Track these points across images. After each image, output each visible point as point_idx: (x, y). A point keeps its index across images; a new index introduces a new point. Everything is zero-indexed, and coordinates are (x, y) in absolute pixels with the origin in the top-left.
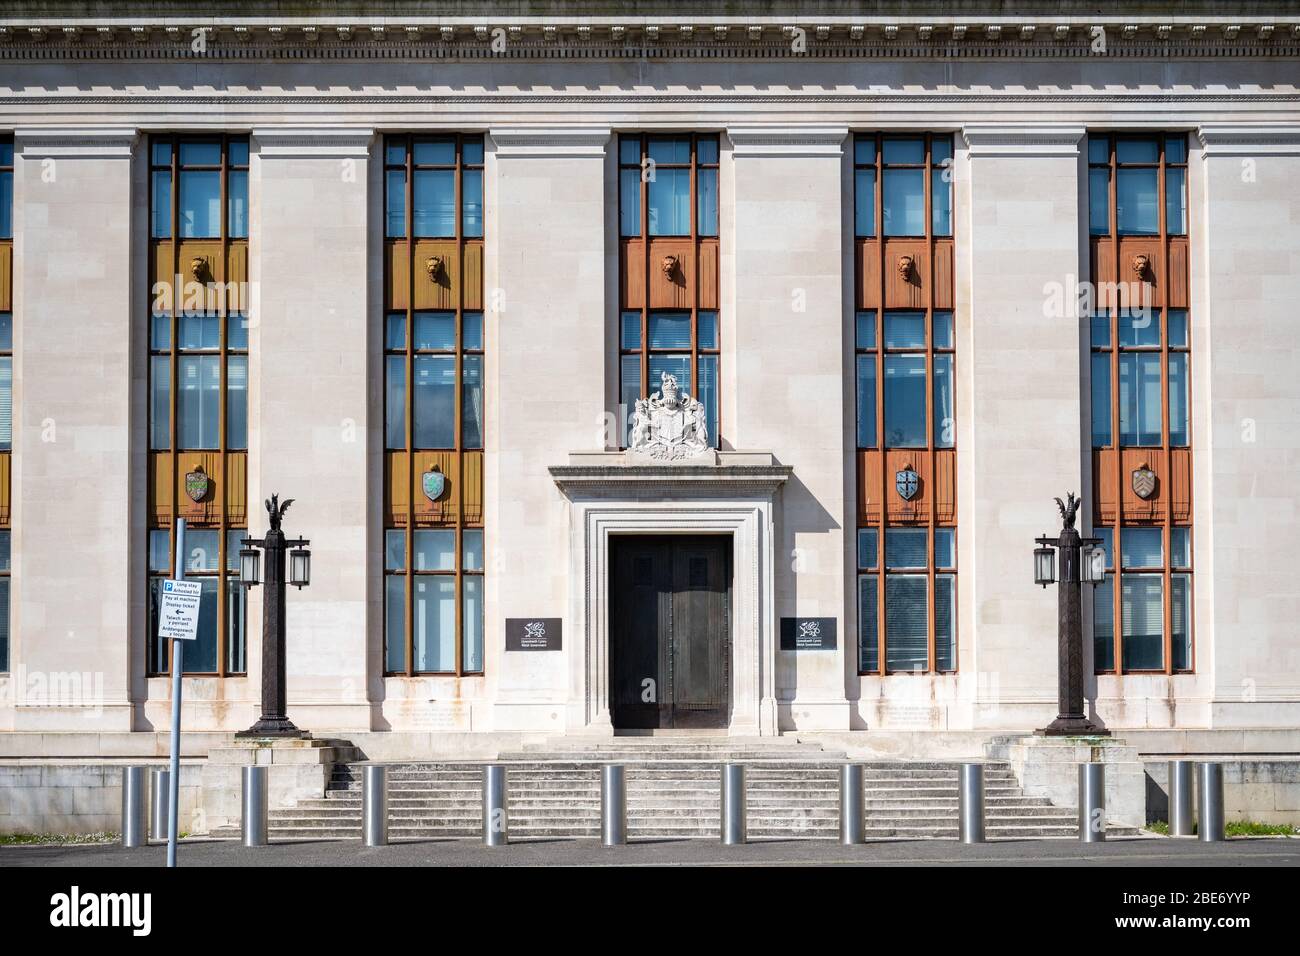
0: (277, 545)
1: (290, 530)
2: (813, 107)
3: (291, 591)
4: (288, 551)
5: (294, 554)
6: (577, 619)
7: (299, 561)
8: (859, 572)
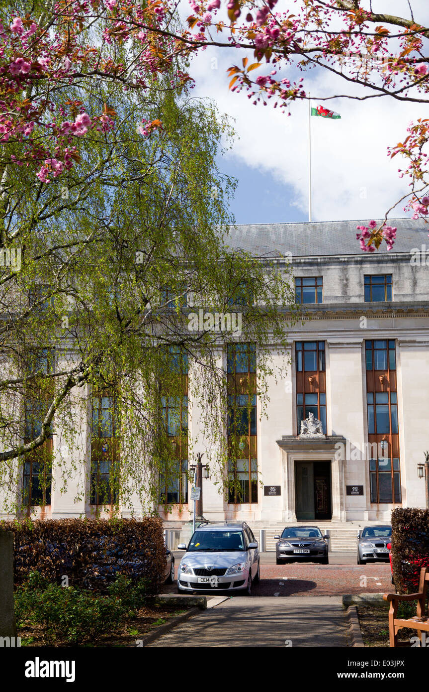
0: (201, 466)
1: (204, 461)
2: (352, 333)
3: (204, 479)
4: (203, 468)
5: (205, 469)
6: (285, 486)
7: (206, 471)
8: (370, 471)
